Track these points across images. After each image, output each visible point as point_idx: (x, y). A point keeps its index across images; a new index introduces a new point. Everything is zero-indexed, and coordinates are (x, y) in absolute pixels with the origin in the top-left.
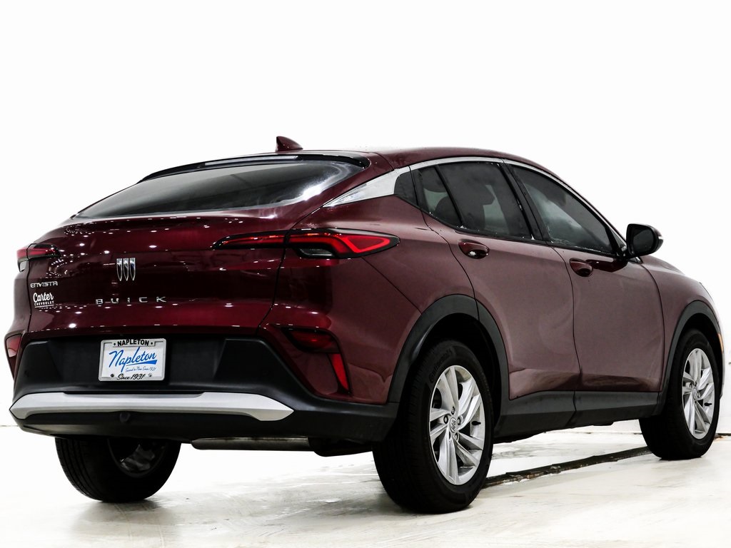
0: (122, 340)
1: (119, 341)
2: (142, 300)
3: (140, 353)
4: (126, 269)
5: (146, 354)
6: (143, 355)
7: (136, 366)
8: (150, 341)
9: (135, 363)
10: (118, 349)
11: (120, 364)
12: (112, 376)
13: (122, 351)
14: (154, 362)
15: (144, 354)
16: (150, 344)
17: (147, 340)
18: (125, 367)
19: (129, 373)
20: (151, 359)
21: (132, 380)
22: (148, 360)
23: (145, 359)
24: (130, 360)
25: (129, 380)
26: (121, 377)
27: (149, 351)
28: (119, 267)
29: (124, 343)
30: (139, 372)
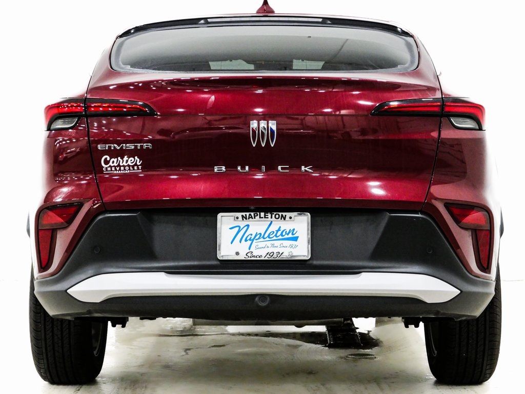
0: (248, 214)
1: (244, 214)
2: (282, 169)
3: (274, 228)
4: (263, 133)
5: (282, 229)
6: (277, 231)
7: (269, 244)
8: (288, 215)
9: (268, 239)
10: (242, 224)
11: (246, 240)
12: (237, 254)
13: (248, 226)
14: (296, 239)
15: (279, 230)
16: (287, 218)
17: (284, 214)
18: (254, 244)
19: (261, 251)
20: (290, 235)
21: (266, 258)
22: (286, 236)
23: (282, 235)
24: (260, 236)
25: (262, 258)
26: (249, 255)
27: (286, 225)
28: (254, 131)
29: (250, 217)
30: (275, 250)
